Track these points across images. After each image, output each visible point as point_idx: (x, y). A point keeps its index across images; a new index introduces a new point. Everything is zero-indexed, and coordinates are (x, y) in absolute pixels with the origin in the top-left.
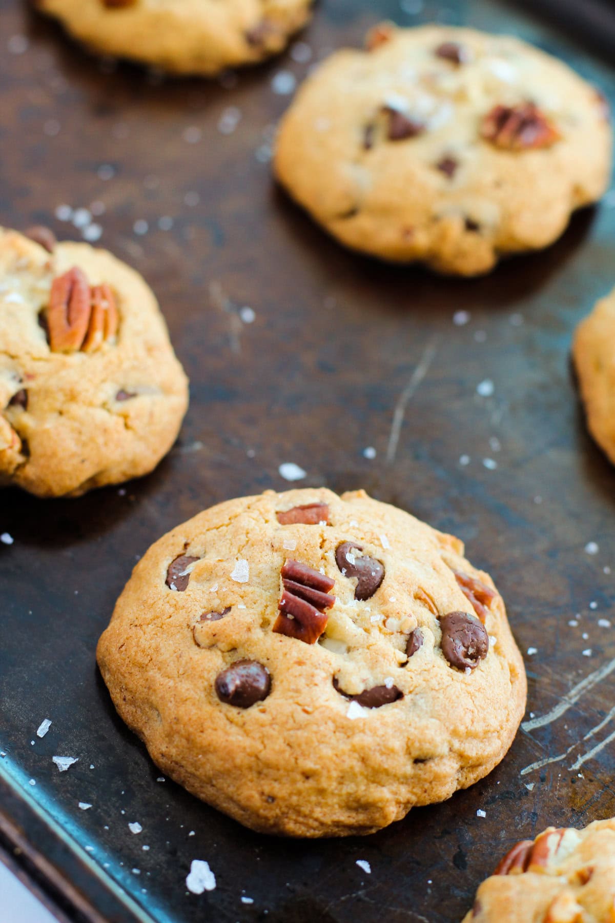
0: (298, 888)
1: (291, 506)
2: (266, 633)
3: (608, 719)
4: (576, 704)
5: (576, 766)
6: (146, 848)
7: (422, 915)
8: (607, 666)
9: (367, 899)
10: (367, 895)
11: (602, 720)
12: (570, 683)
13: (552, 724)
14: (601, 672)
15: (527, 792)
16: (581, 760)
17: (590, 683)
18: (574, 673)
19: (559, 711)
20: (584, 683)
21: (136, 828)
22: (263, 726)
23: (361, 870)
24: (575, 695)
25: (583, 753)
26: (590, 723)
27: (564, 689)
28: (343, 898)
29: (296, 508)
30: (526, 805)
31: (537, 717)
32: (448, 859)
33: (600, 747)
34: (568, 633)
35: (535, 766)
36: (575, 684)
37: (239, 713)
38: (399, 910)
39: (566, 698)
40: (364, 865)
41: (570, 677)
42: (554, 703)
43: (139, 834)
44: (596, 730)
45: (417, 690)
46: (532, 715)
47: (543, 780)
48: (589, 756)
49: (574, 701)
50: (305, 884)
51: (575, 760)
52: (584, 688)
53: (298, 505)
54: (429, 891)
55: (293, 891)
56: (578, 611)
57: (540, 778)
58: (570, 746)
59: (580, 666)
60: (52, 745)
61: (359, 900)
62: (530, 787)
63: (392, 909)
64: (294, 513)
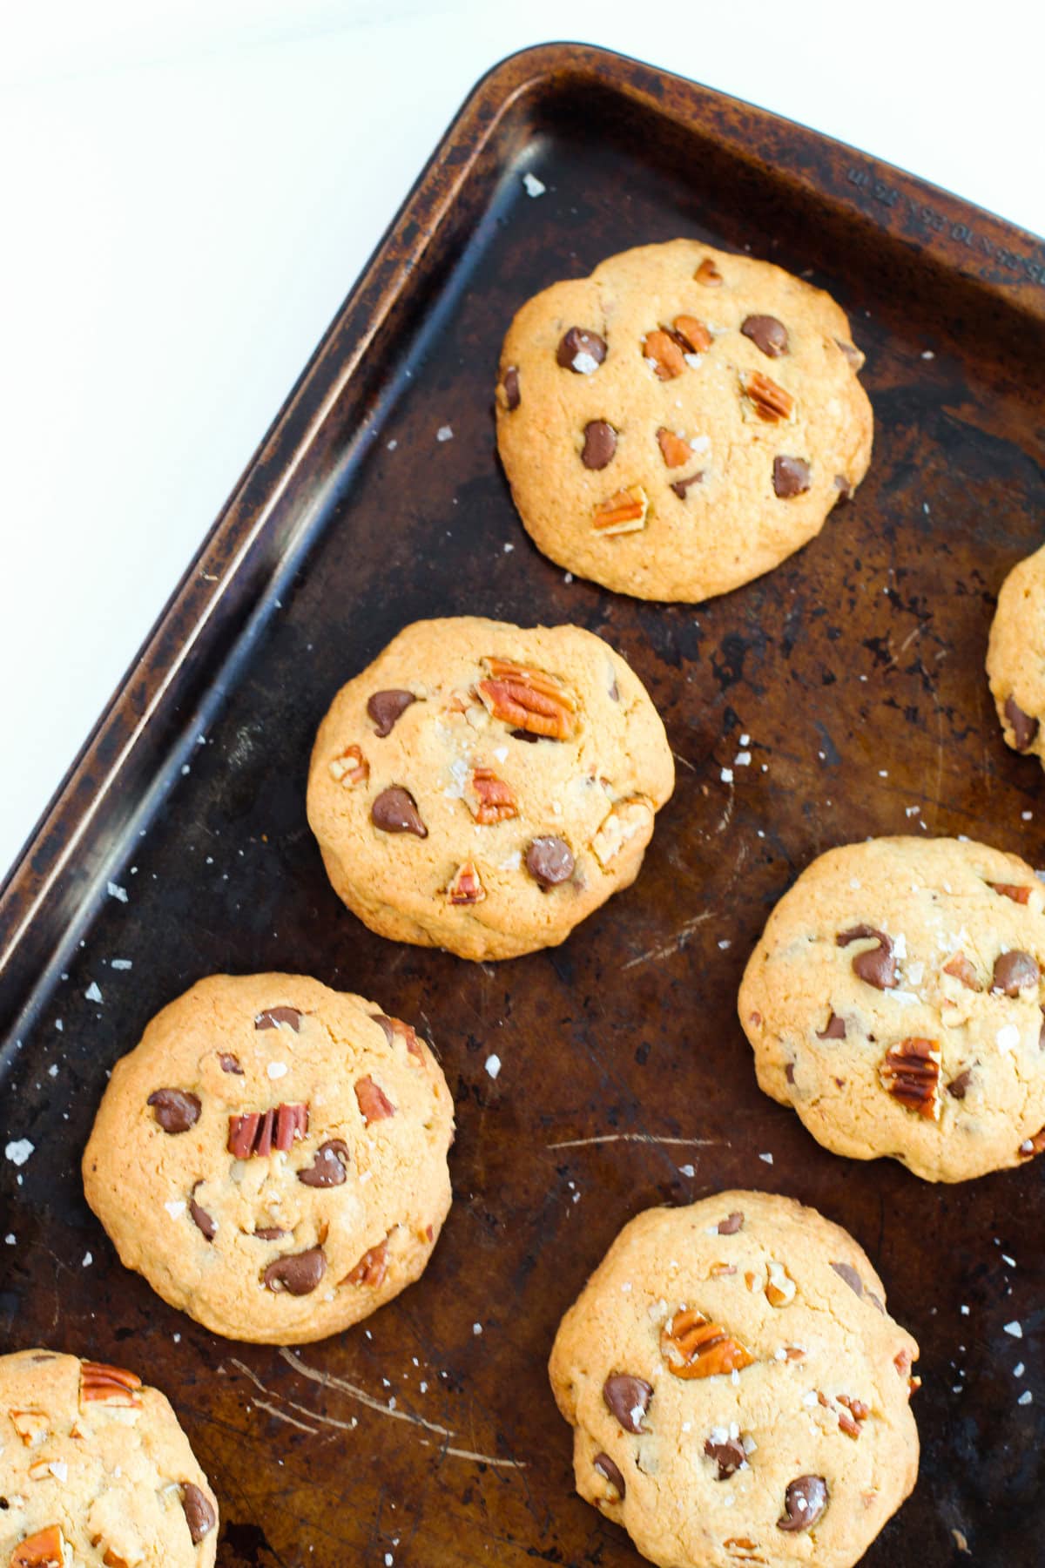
0: (48, 1215)
1: (381, 1085)
2: (225, 1111)
3: (320, 1418)
4: (326, 1387)
5: (258, 1403)
6: (38, 1086)
7: (59, 1318)
8: (378, 1403)
9: (58, 1271)
10: (62, 1270)
11: (316, 1413)
12: (347, 1376)
13: (296, 1372)
14: (370, 1400)
15: (214, 1368)
16: (266, 1406)
17: (354, 1393)
18: (359, 1377)
19: (313, 1374)
20: (351, 1388)
21: (54, 1071)
22: (138, 1140)
23: (83, 1257)
24: (334, 1384)
25: (274, 1406)
26: (310, 1404)
27: (338, 1373)
28: (51, 1252)
29: (379, 1090)
30: (202, 1373)
31: (299, 1358)
32: (123, 1323)
33: (287, 1419)
34: (403, 1361)
35: (245, 1369)
36: (349, 1381)
37: (148, 1117)
38: (57, 1299)
39: (329, 1376)
40: (88, 1260)
41: (354, 1374)
42: (321, 1368)
43: (50, 1076)
44: (304, 1411)
45: (220, 1251)
46: (298, 1353)
47: (233, 1379)
48: (272, 1411)
49: (328, 1384)
50: (53, 1219)
51: (265, 1401)
52: (346, 1390)
53: (383, 1090)
54: (84, 1317)
55: (43, 1212)
56: (431, 1363)
57: (234, 1377)
58: (277, 1392)
59: (370, 1379)
60: (107, 979)
61: (55, 1265)
62: (221, 1370)
63: (56, 1293)
64: (372, 1091)
